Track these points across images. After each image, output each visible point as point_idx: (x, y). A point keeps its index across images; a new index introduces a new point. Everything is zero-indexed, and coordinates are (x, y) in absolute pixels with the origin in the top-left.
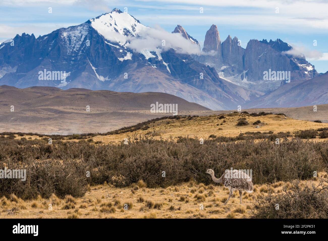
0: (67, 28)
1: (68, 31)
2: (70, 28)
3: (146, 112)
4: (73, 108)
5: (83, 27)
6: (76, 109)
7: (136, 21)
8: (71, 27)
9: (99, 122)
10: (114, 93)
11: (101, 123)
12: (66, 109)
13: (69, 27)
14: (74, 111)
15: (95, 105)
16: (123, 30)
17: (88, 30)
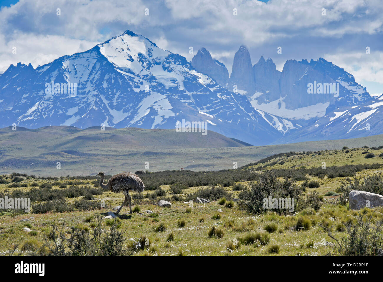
0: (72, 56)
1: (73, 59)
2: (75, 56)
3: (182, 151)
4: (98, 150)
5: (90, 54)
6: (102, 150)
7: (153, 45)
8: (75, 54)
9: (133, 164)
10: (143, 131)
11: (135, 165)
12: (91, 151)
13: (74, 54)
14: (100, 153)
15: (123, 145)
16: (137, 55)
17: (96, 56)
